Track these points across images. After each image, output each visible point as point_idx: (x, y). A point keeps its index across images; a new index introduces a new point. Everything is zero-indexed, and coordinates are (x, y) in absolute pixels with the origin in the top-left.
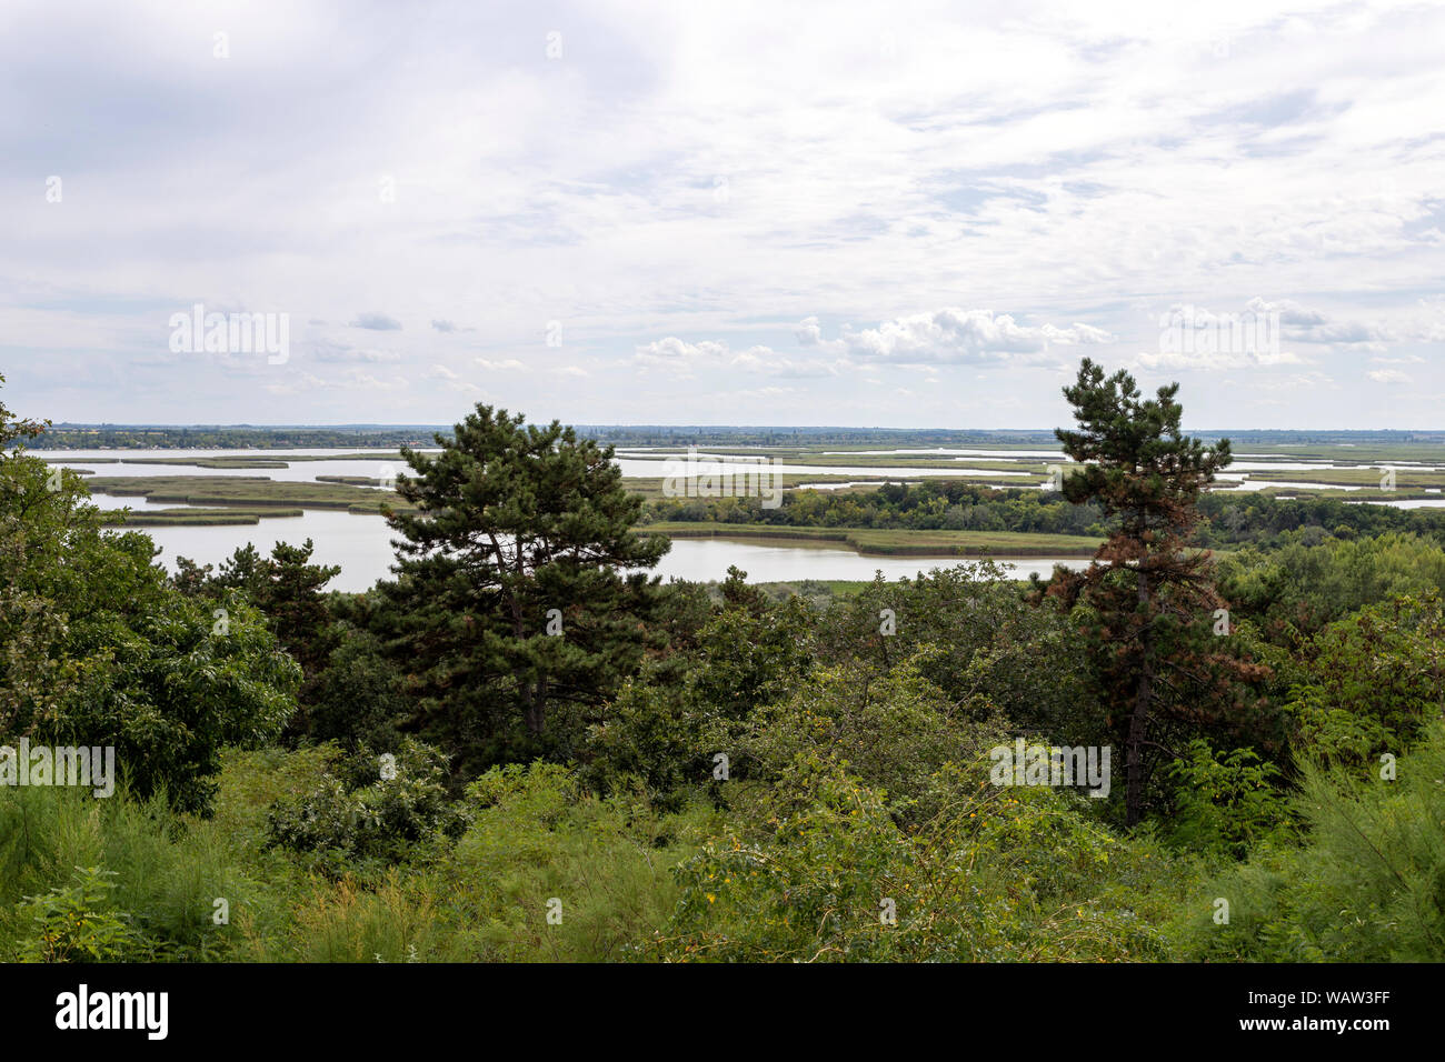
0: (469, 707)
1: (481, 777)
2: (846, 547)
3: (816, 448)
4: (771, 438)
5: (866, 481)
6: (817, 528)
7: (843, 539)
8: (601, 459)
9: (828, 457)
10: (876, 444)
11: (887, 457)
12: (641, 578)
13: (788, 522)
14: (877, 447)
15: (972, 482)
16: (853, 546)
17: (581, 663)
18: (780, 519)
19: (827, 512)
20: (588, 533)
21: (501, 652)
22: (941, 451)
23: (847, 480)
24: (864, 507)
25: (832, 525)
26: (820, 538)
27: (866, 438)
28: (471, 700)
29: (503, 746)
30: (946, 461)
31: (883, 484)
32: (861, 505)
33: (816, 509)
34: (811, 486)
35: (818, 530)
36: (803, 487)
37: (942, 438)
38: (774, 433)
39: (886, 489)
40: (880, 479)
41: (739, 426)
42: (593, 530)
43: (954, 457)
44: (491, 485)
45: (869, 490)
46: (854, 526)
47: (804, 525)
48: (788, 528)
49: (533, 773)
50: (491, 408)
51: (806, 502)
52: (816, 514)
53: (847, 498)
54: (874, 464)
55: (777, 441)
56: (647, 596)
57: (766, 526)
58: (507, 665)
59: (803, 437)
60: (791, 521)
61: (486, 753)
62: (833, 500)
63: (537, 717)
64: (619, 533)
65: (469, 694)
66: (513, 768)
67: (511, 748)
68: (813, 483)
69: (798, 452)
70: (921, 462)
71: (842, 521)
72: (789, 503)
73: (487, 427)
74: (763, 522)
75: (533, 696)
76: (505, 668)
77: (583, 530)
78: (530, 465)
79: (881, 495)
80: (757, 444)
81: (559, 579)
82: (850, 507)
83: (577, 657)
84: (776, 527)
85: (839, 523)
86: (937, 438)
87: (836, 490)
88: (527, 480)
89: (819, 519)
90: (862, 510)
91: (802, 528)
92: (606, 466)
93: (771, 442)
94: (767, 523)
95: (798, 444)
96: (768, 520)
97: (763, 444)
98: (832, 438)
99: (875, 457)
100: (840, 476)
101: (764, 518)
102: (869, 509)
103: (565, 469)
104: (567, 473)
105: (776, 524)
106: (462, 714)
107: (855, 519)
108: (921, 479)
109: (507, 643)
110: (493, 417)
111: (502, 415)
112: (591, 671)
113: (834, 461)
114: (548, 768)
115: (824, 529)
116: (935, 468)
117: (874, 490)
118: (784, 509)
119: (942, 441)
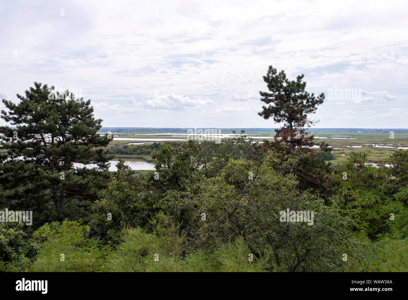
0: (33, 201)
1: (40, 228)
2: (143, 161)
3: (133, 133)
4: (120, 130)
5: (148, 142)
6: (135, 155)
7: (142, 158)
8: (85, 105)
9: (136, 136)
10: (150, 132)
11: (153, 136)
12: (101, 151)
13: (126, 154)
14: (150, 133)
15: (178, 142)
16: (145, 160)
17: (80, 182)
18: (123, 153)
19: (137, 151)
20: (81, 132)
21: (47, 178)
22: (169, 134)
23: (142, 142)
24: (148, 149)
25: (139, 154)
26: (135, 158)
27: (147, 130)
28: (34, 198)
29: (47, 216)
30: (170, 137)
31: (153, 143)
32: (147, 148)
33: (134, 150)
34: (133, 144)
35: (135, 156)
36: (129, 144)
37: (169, 130)
38: (121, 129)
39: (154, 144)
40: (152, 142)
41: (110, 127)
42: (84, 131)
43: (172, 135)
44: (42, 112)
45: (149, 145)
46: (145, 155)
47: (131, 155)
48: (126, 156)
49: (63, 226)
50: (40, 84)
51: (131, 148)
52: (134, 151)
53: (143, 147)
54: (150, 137)
55: (122, 131)
56: (104, 158)
57: (119, 155)
58: (49, 183)
59: (129, 130)
60: (127, 153)
61: (40, 219)
62: (139, 147)
63: (60, 205)
64: (93, 132)
65: (33, 196)
66: (54, 224)
67: (51, 217)
68: (133, 143)
69: (128, 134)
70: (163, 137)
71: (142, 153)
72: (126, 148)
73: (39, 91)
74: (118, 154)
75: (59, 197)
76: (48, 184)
77: (79, 131)
78: (57, 106)
79: (153, 146)
80: (116, 132)
81: (70, 149)
82: (144, 149)
83: (79, 179)
84: (122, 155)
85: (141, 154)
86: (168, 130)
87: (139, 145)
88: (56, 111)
89: (135, 153)
90: (148, 150)
91: (130, 155)
92: (87, 108)
93: (120, 131)
94: (120, 154)
95: (128, 132)
96: (120, 153)
97: (117, 132)
98: (137, 130)
99: (150, 136)
100: (140, 141)
101: (118, 153)
102: (149, 150)
103: (72, 107)
104: (73, 108)
105: (122, 154)
106: (29, 204)
107: (145, 153)
108: (163, 142)
109: (49, 174)
110: (41, 88)
111: (45, 87)
112: (84, 185)
113: (138, 137)
114: (70, 223)
115: (136, 156)
116: (167, 138)
117: (151, 144)
118: (124, 150)
119: (169, 131)
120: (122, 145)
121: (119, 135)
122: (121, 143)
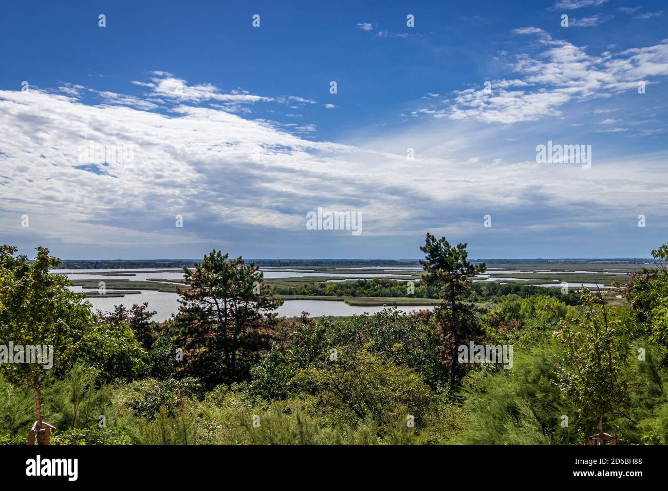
3: (333, 267)
4: (316, 263)
6: (334, 297)
9: (337, 270)
11: (359, 270)
14: (355, 266)
15: (390, 279)
16: (347, 303)
18: (320, 293)
19: (337, 290)
23: (344, 278)
25: (339, 295)
30: (381, 271)
31: (358, 280)
32: (350, 288)
33: (333, 289)
36: (328, 281)
38: (317, 261)
39: (359, 282)
43: (384, 269)
46: (347, 296)
48: (323, 297)
51: (330, 287)
52: (333, 291)
53: (344, 285)
54: (354, 272)
55: (319, 264)
59: (328, 263)
60: (324, 294)
62: (339, 286)
69: (326, 268)
70: (371, 272)
71: (343, 294)
72: (323, 287)
79: (357, 284)
80: (311, 266)
82: (346, 288)
86: (377, 263)
89: (335, 293)
90: (350, 290)
91: (329, 297)
93: (316, 265)
94: (315, 295)
95: (326, 265)
96: (316, 293)
97: (313, 265)
98: (339, 263)
99: (355, 270)
102: (353, 289)
105: (318, 295)
107: (347, 293)
108: (372, 278)
113: (339, 272)
117: (354, 283)
118: (320, 289)
119: (379, 264)
120: (318, 283)
121: (315, 270)
122: (317, 280)
